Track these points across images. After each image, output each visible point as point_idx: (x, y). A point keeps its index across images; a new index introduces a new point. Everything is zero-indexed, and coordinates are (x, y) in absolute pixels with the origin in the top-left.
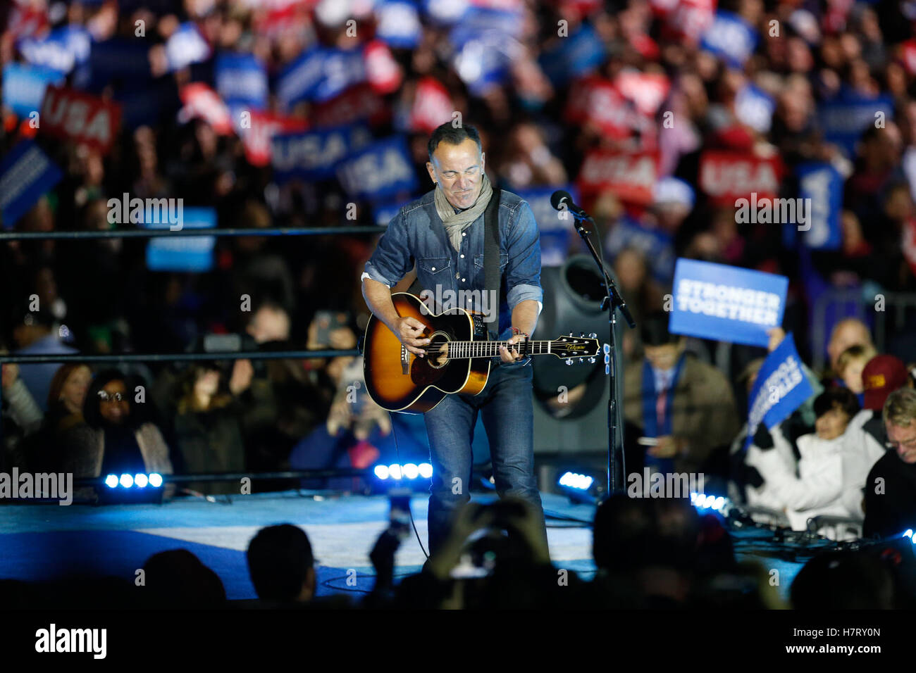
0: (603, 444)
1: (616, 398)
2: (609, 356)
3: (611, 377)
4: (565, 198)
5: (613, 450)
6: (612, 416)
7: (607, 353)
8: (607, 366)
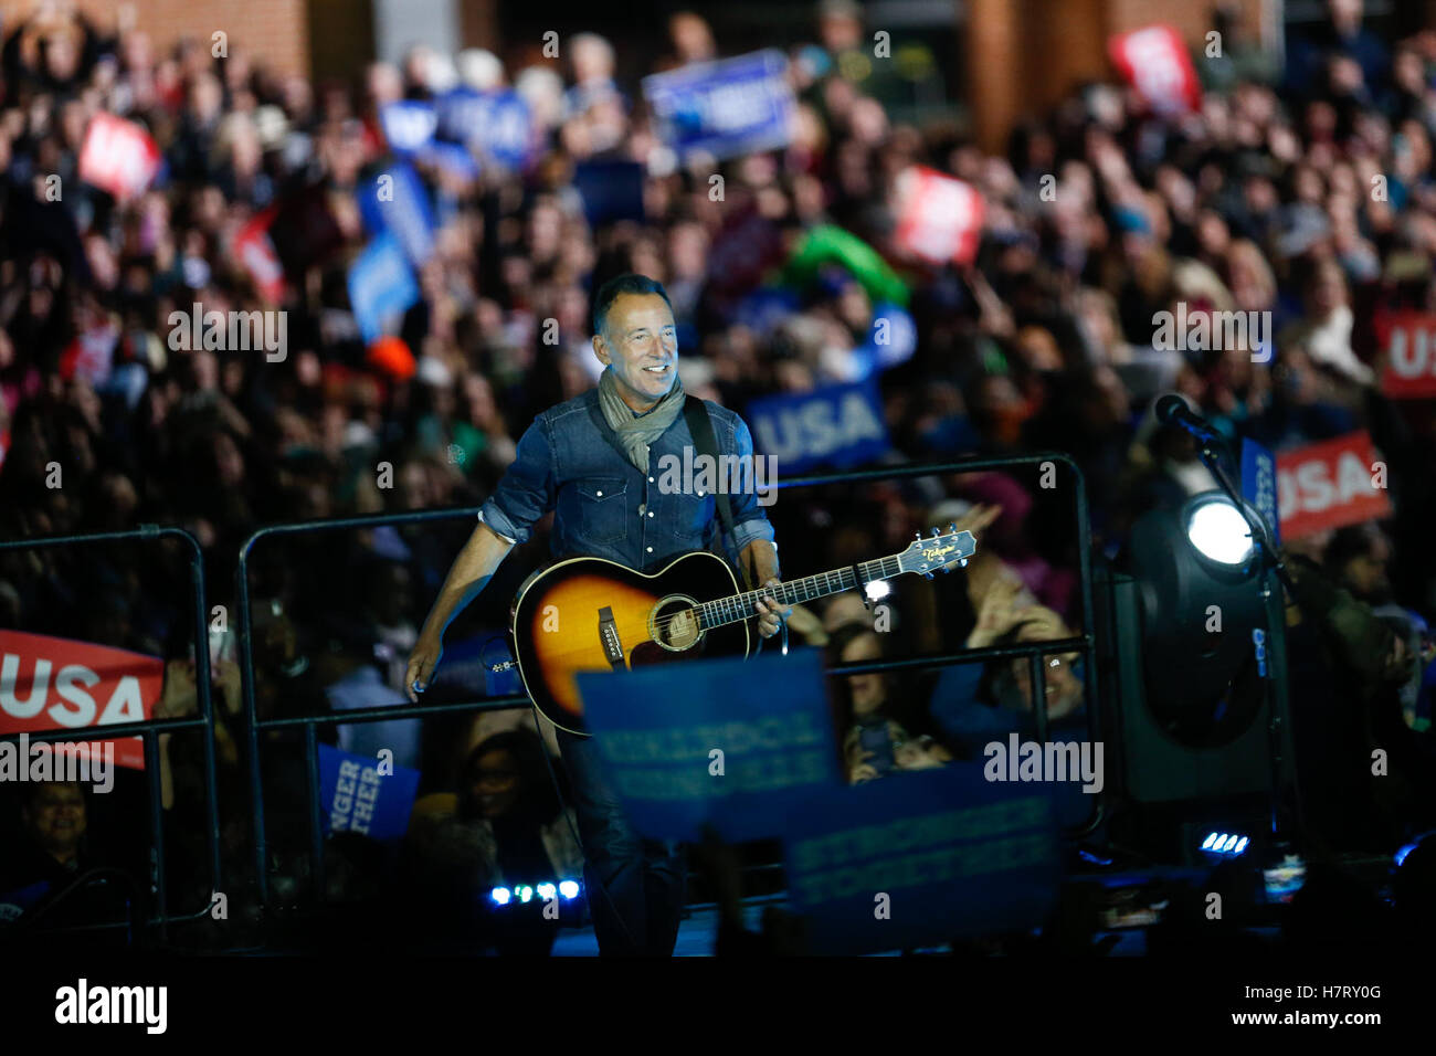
2: (1263, 648)
7: (1259, 644)
8: (1262, 664)
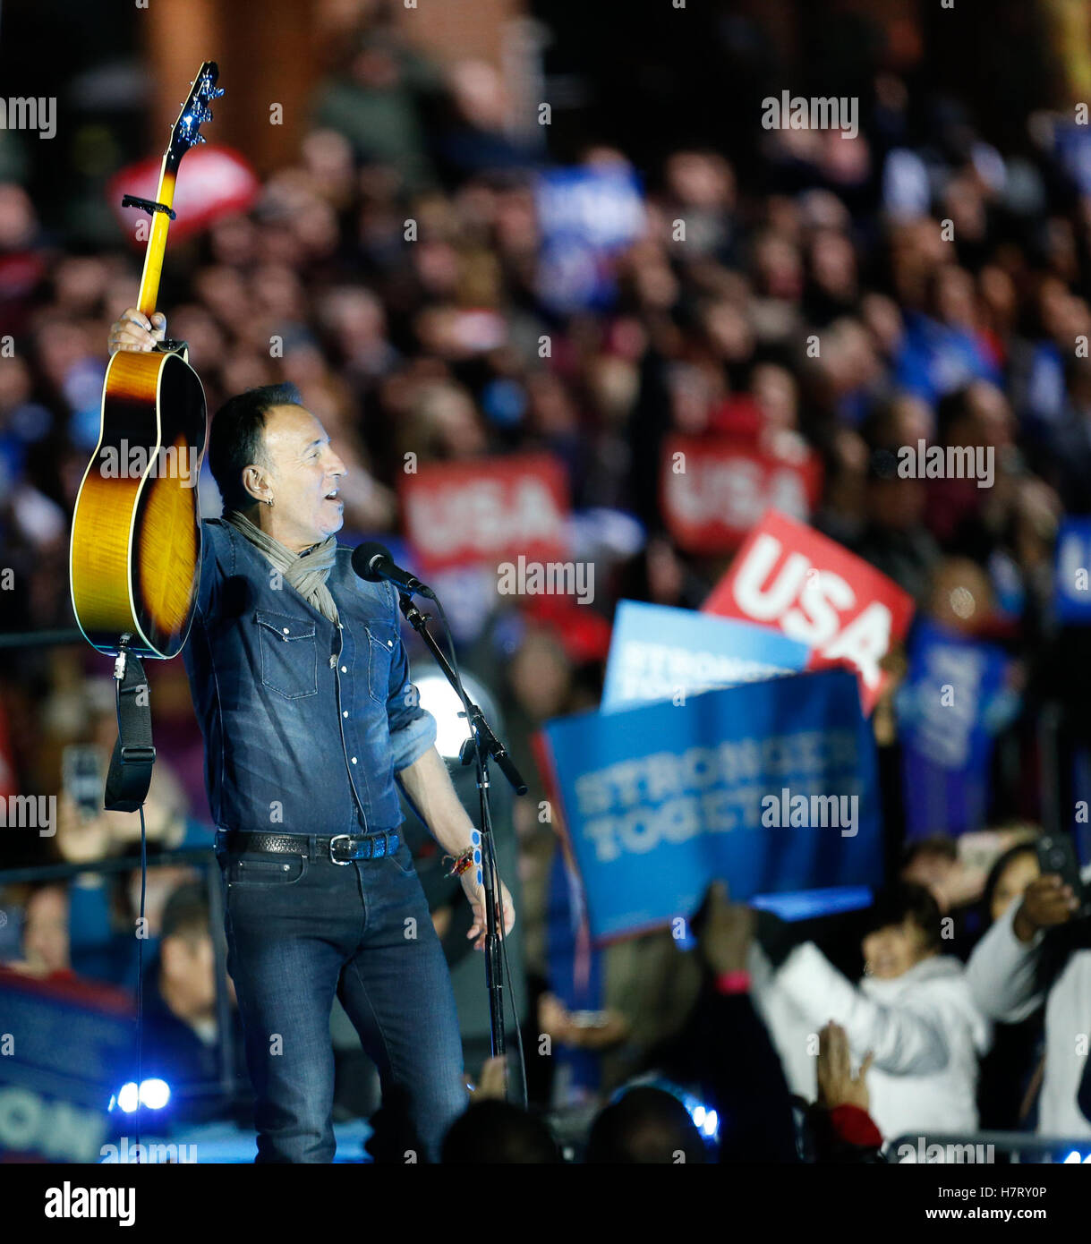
4: (378, 556)
6: (492, 965)
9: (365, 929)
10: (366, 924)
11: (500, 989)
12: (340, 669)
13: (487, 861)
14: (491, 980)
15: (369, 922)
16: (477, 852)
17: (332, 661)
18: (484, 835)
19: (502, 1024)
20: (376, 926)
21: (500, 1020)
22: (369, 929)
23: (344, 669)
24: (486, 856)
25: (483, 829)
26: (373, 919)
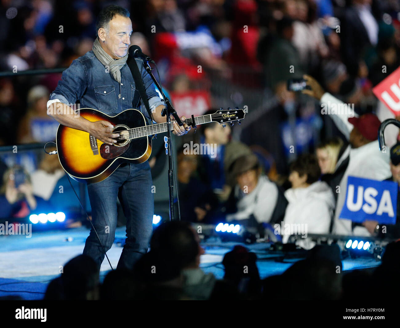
0: (167, 196)
1: (173, 169)
2: (167, 144)
3: (169, 157)
4: (137, 50)
5: (172, 200)
6: (170, 179)
7: (166, 142)
8: (167, 150)
9: (129, 176)
10: (130, 174)
11: (173, 187)
12: (122, 98)
13: (169, 147)
14: (170, 184)
15: (131, 174)
16: (166, 144)
17: (119, 96)
18: (169, 139)
19: (173, 198)
20: (133, 175)
21: (172, 197)
22: (131, 176)
23: (123, 99)
24: (169, 145)
25: (168, 136)
26: (132, 173)
